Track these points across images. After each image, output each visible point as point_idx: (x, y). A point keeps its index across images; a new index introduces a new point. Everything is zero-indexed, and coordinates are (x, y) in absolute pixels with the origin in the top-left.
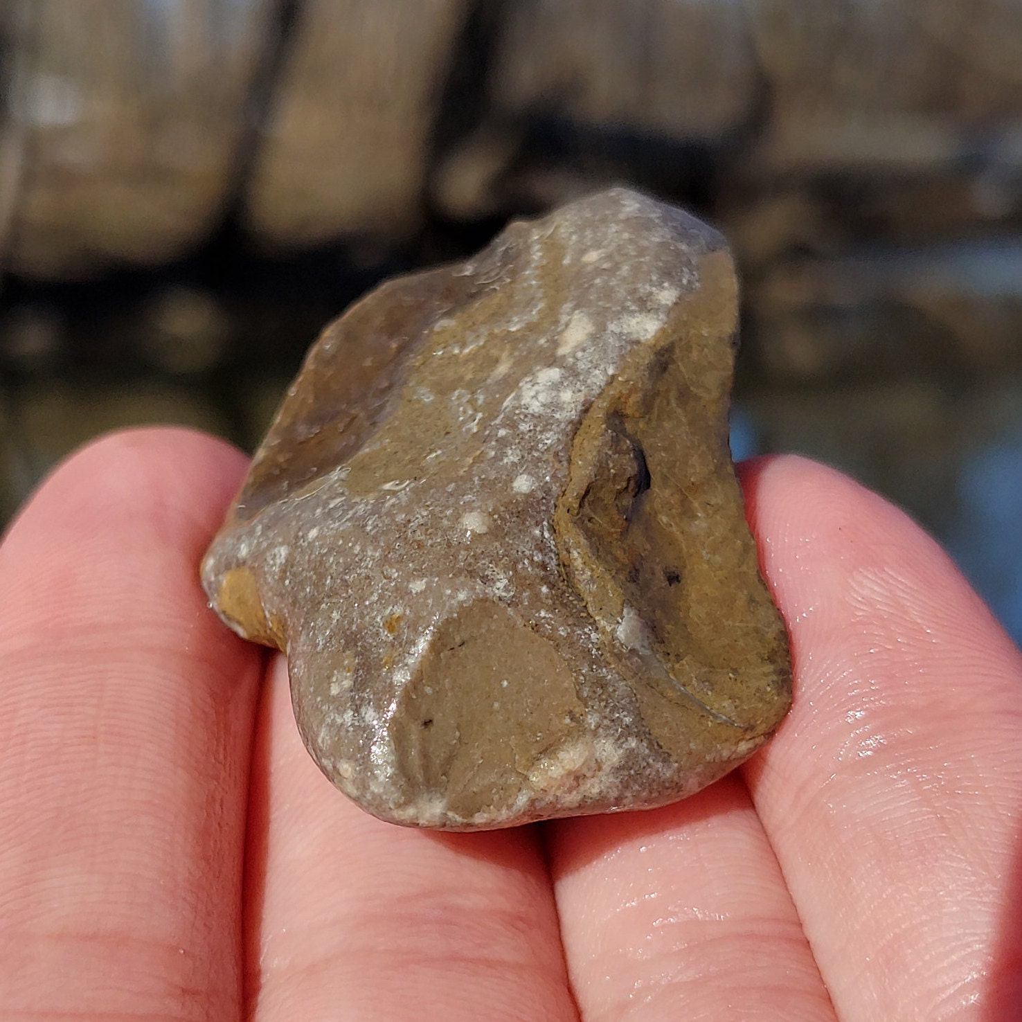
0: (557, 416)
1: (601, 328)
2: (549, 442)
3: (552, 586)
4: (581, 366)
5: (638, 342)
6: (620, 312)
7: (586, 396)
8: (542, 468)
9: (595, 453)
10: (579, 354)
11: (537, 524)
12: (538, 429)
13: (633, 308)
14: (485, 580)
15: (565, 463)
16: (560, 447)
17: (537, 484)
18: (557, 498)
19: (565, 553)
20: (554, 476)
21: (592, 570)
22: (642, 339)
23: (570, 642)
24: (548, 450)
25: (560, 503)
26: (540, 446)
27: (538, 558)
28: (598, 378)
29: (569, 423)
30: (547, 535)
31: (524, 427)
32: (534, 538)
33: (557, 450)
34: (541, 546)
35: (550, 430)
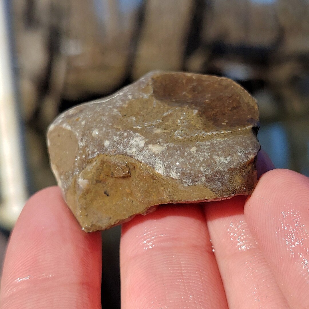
0: (128, 148)
1: (157, 155)
2: (120, 148)
3: (85, 158)
4: (143, 152)
5: (154, 168)
6: (163, 160)
7: (134, 155)
8: (112, 147)
9: (118, 162)
10: (148, 151)
11: (98, 150)
12: (124, 144)
13: (166, 164)
14: (82, 140)
15: (114, 154)
16: (118, 151)
17: (107, 147)
18: (105, 154)
19: (95, 160)
20: (110, 151)
21: (93, 168)
22: (155, 169)
23: (75, 167)
24: (117, 148)
25: (104, 155)
26: (119, 146)
27: (90, 152)
28: (140, 158)
29: (126, 152)
30: (96, 153)
31: (125, 140)
32: (94, 150)
33: (117, 150)
34: (93, 153)
35: (123, 148)
